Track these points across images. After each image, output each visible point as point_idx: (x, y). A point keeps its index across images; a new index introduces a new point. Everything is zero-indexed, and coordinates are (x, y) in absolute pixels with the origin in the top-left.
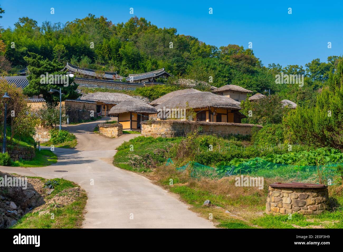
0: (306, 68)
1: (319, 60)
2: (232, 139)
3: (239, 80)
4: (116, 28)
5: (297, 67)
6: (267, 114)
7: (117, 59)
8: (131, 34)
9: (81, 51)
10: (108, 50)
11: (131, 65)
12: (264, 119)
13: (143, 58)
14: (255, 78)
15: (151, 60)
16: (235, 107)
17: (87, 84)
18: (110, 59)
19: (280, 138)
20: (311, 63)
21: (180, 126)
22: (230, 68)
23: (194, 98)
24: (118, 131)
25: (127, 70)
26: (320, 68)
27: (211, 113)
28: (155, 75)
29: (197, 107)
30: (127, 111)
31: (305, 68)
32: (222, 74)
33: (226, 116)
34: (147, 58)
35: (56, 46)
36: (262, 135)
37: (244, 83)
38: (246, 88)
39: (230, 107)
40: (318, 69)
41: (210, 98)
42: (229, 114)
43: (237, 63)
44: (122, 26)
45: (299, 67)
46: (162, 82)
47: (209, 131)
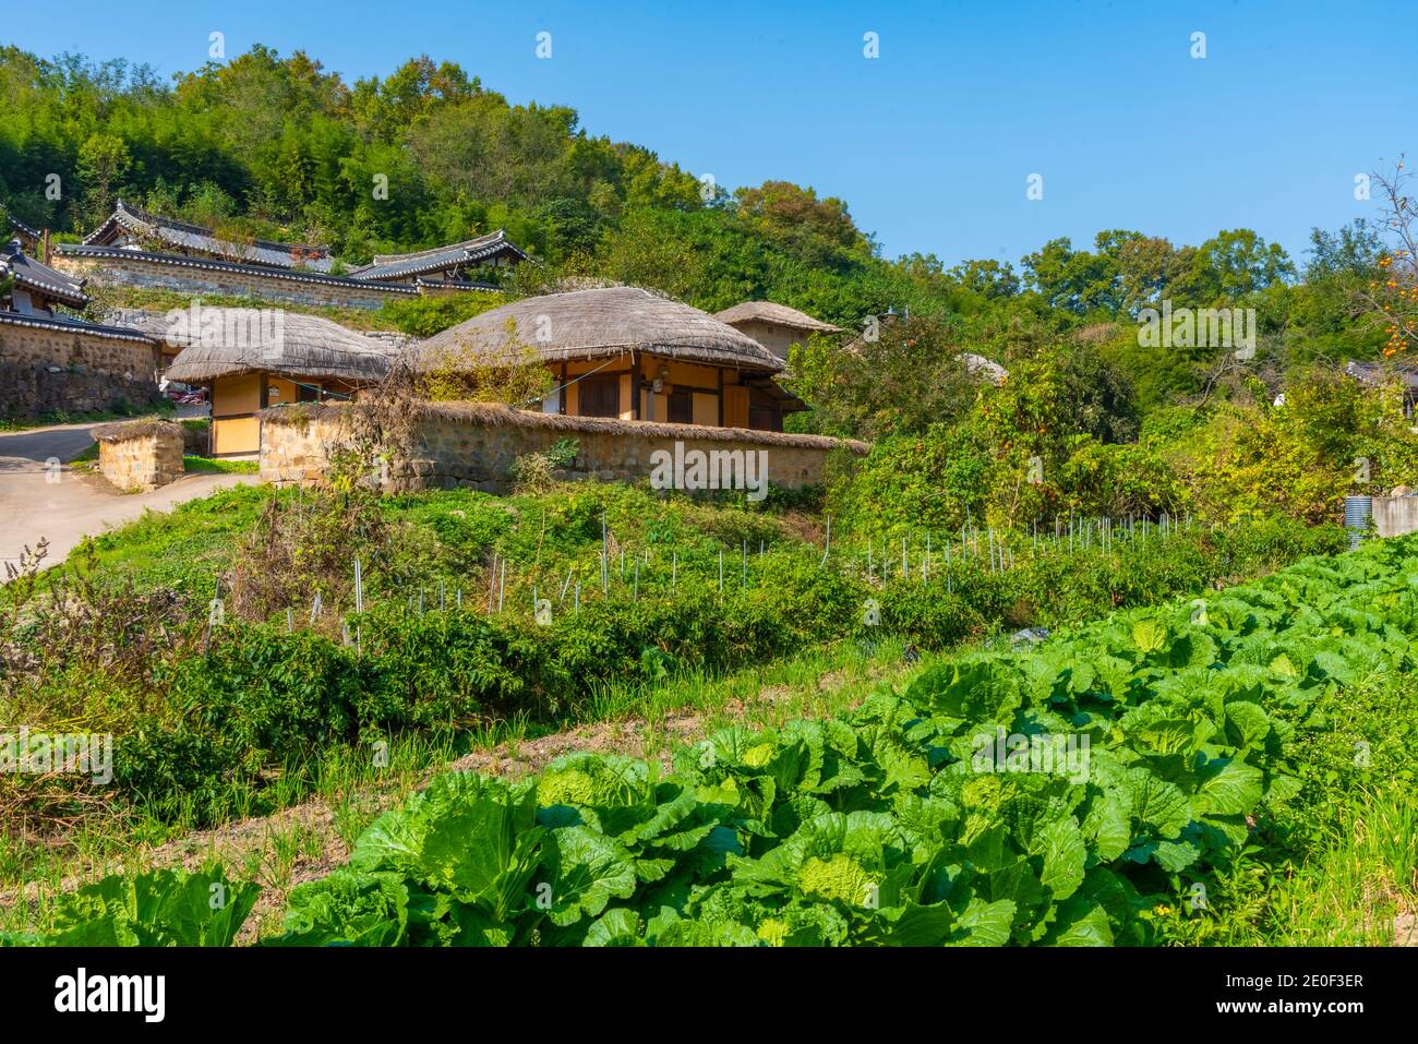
0: (1024, 269)
1: (1067, 243)
2: (735, 502)
3: (794, 290)
4: (351, 98)
5: (993, 266)
6: (894, 399)
7: (338, 199)
8: (407, 121)
9: (196, 164)
10: (304, 165)
11: (387, 225)
12: (883, 418)
13: (434, 198)
14: (853, 283)
15: (463, 205)
16: (753, 360)
17: (174, 276)
18: (309, 198)
19: (972, 498)
20: (1041, 254)
21: (456, 432)
22: (762, 246)
23: (567, 315)
24: (157, 456)
25: (371, 243)
26: (1072, 271)
27: (641, 383)
28: (466, 256)
29: (577, 353)
30: (239, 367)
31: (1019, 271)
32: (732, 268)
33: (714, 399)
34: (453, 200)
35: (91, 142)
36: (873, 483)
37: (811, 303)
38: (820, 318)
39: (728, 355)
40: (1065, 272)
41: (641, 313)
42: (726, 391)
43: (788, 232)
44: (373, 90)
45: (1001, 266)
46: (493, 281)
47: (619, 462)
